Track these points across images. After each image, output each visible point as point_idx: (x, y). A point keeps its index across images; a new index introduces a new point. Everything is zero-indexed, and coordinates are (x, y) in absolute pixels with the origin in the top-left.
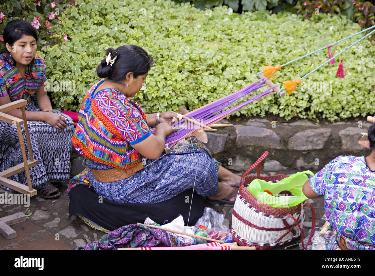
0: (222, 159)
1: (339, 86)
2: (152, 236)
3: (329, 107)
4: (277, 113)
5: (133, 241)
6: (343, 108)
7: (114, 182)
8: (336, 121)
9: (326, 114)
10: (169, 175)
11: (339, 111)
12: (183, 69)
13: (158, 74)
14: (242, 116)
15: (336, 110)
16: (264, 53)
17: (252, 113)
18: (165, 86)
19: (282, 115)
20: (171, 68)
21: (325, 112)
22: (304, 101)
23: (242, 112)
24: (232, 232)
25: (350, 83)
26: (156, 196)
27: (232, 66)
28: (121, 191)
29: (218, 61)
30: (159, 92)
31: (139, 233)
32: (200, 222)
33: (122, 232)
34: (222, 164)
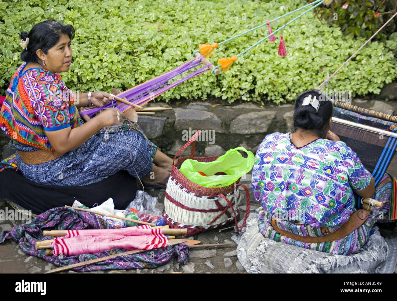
0: (160, 144)
1: (285, 67)
2: (80, 219)
3: (274, 89)
4: (219, 96)
5: (61, 225)
6: (289, 90)
7: (41, 164)
8: (281, 103)
9: (271, 96)
10: (97, 155)
11: (285, 93)
12: (120, 51)
13: (93, 56)
14: (182, 98)
15: (282, 92)
16: (207, 33)
17: (193, 95)
18: (101, 68)
19: (224, 98)
20: (108, 49)
21: (270, 94)
22: (247, 83)
23: (182, 95)
24: (165, 215)
25: (297, 64)
26: (84, 177)
27: (172, 47)
28: (48, 173)
29: (157, 42)
30: (94, 74)
31: (67, 216)
32: (132, 205)
33: (50, 215)
34: (161, 149)
